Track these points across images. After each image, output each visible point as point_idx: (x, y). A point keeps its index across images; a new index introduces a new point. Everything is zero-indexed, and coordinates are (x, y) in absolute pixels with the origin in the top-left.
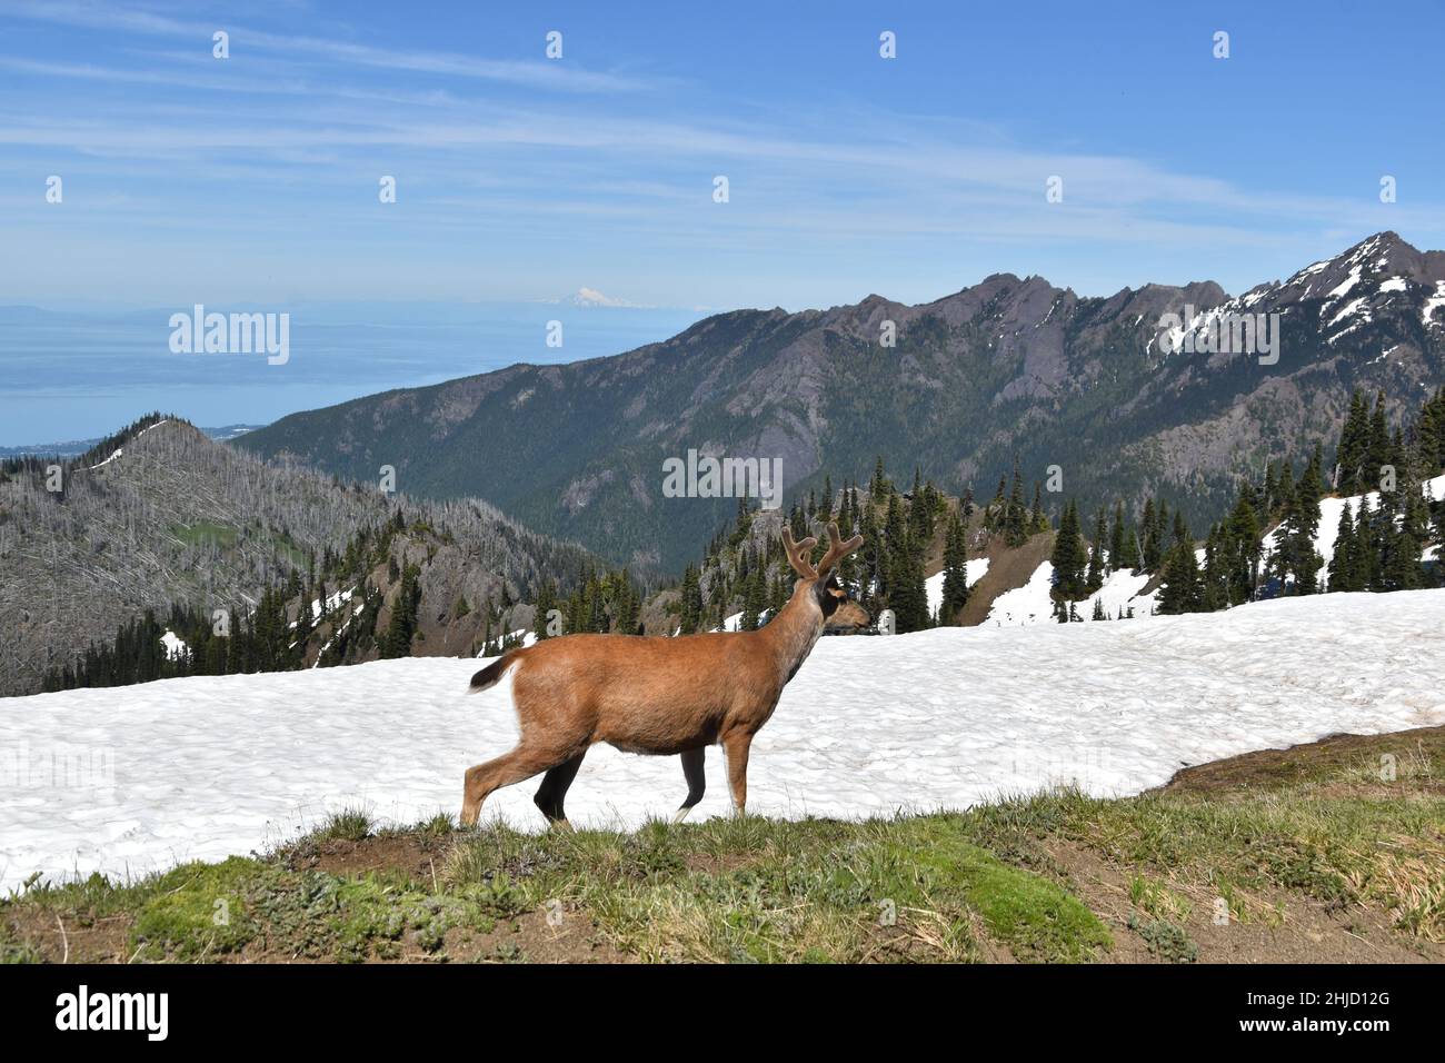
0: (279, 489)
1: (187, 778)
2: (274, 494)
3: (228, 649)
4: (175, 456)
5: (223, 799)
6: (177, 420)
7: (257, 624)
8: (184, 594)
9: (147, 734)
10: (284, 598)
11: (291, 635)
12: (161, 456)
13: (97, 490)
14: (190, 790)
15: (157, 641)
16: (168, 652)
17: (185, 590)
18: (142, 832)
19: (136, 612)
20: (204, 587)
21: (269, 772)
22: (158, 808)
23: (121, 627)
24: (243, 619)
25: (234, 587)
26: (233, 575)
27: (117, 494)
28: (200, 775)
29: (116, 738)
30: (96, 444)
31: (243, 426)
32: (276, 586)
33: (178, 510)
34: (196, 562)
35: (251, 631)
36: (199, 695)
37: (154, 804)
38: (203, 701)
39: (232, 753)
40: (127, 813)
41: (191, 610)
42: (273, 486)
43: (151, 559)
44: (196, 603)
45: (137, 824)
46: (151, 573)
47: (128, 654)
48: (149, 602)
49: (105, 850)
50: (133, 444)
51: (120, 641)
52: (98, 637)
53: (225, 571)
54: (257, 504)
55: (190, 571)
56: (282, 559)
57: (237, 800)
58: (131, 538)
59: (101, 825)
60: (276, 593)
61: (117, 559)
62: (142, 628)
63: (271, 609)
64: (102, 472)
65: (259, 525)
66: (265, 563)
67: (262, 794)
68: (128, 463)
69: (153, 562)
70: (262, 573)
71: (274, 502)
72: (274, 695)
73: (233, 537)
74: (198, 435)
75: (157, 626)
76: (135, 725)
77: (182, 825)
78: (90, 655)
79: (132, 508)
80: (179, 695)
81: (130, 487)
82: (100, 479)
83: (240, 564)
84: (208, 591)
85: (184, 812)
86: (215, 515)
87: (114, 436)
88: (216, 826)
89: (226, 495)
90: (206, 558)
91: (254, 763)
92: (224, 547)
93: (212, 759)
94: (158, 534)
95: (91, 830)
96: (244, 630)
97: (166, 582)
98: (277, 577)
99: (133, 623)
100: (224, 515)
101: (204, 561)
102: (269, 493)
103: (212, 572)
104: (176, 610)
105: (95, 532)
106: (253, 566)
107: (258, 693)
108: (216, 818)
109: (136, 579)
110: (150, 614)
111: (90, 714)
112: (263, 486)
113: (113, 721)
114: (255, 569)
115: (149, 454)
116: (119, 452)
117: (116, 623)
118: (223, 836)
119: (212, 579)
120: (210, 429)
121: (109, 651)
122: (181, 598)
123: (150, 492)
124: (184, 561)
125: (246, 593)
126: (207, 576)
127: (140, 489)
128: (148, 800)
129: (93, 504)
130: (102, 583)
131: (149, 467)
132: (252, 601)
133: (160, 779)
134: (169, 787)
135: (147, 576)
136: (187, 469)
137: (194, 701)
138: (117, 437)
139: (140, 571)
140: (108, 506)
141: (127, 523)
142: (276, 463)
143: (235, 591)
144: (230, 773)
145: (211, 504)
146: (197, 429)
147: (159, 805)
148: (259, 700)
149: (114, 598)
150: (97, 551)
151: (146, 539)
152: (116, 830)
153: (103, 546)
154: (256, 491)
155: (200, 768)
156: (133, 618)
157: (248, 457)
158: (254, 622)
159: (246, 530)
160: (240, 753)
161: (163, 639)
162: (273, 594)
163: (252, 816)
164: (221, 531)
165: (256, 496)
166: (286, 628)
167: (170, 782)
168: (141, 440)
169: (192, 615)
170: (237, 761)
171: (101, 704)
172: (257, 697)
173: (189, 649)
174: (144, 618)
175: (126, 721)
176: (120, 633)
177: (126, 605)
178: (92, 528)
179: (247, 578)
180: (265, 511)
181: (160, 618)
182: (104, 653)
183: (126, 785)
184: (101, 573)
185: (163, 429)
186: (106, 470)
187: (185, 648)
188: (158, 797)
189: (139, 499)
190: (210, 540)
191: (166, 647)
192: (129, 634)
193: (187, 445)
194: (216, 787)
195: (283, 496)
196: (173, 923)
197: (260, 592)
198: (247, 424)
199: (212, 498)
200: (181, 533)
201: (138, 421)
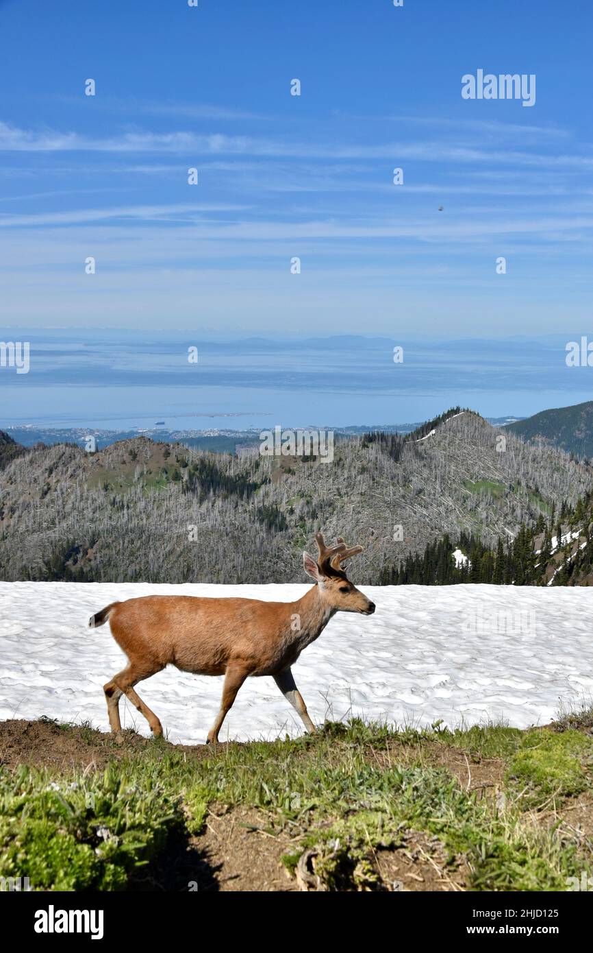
0: (534, 460)
1: (479, 651)
2: (530, 463)
3: (495, 564)
4: (468, 436)
5: (502, 669)
6: (471, 412)
7: (515, 549)
8: (468, 526)
9: (454, 619)
10: (533, 533)
11: (536, 558)
12: (459, 435)
13: (419, 456)
14: (481, 659)
15: (450, 556)
16: (457, 562)
17: (469, 523)
18: (451, 684)
19: (438, 535)
20: (482, 523)
21: (531, 654)
22: (460, 669)
23: (428, 544)
24: (505, 545)
25: (501, 524)
26: (501, 516)
27: (431, 458)
28: (487, 650)
29: (435, 619)
30: (420, 426)
31: (513, 418)
32: (528, 525)
33: (468, 470)
34: (477, 505)
35: (510, 553)
36: (485, 597)
37: (458, 666)
38: (490, 601)
39: (509, 638)
40: (440, 670)
41: (472, 537)
42: (530, 458)
43: (449, 502)
44: (475, 532)
45: (447, 678)
46: (448, 511)
47: (431, 562)
48: (446, 529)
49: (428, 692)
50: (443, 427)
51: (427, 553)
52: (414, 549)
53: (495, 513)
54: (518, 470)
55: (473, 511)
56: (533, 507)
57: (512, 670)
58: (438, 487)
59: (427, 675)
60: (528, 530)
61: (429, 500)
62: (441, 546)
63: (524, 539)
64: (422, 444)
65: (519, 484)
66: (522, 509)
67: (528, 669)
68: (438, 439)
69: (451, 504)
70: (519, 516)
71: (530, 469)
72: (535, 602)
73: (502, 491)
74: (484, 423)
75: (451, 545)
76: (448, 613)
77: (475, 682)
78: (409, 560)
79: (439, 468)
80: (473, 596)
81: (439, 453)
82: (421, 448)
83: (505, 508)
84: (484, 525)
85: (477, 674)
86: (491, 475)
87: (431, 421)
88: (497, 686)
89: (499, 462)
90: (484, 503)
91: (522, 647)
92: (496, 497)
93: (496, 641)
94: (454, 486)
95: (419, 677)
96: (506, 552)
97: (457, 517)
98: (529, 519)
99: (435, 543)
100: (498, 476)
101: (482, 505)
102: (527, 463)
103: (487, 513)
104: (463, 536)
105: (416, 482)
106: (514, 510)
107: (524, 599)
108: (497, 680)
109: (440, 514)
110: (447, 537)
111: (419, 602)
112: (523, 458)
113: (433, 608)
114: (515, 513)
115: (452, 434)
116: (433, 432)
117: (426, 541)
118: (501, 693)
119: (487, 518)
120: (491, 418)
121: (420, 559)
122: (466, 528)
123: (451, 458)
124: (469, 504)
125: (508, 528)
126: (484, 515)
127: (445, 456)
128: (454, 662)
129: (416, 464)
130: (418, 515)
131: (451, 442)
132: (512, 534)
133: (463, 650)
134: (468, 656)
135: (446, 512)
136: (475, 444)
137: (483, 600)
138: (433, 422)
139: (442, 509)
140: (425, 465)
141: (436, 478)
142: (533, 443)
143: (501, 526)
144: (506, 651)
145: (489, 468)
146: (483, 418)
147: (461, 667)
148: (524, 604)
149: (425, 525)
150: (416, 495)
151: (447, 489)
152: (436, 680)
153: (420, 491)
154: (518, 461)
155: (487, 646)
156: (436, 539)
157: (514, 438)
158: (512, 548)
159: (510, 486)
160: (514, 639)
161: (454, 554)
162: (526, 530)
163: (521, 683)
164: (494, 487)
165: (518, 465)
166: (533, 554)
167: (468, 653)
168: (447, 424)
169: (473, 540)
170: (512, 644)
171: (425, 596)
172: (523, 602)
173: (470, 562)
174: (442, 539)
175: (441, 609)
176: (428, 548)
177: (432, 530)
178: (414, 479)
179: (509, 518)
180: (524, 475)
181: (453, 540)
182: (417, 559)
183: (441, 651)
184: (418, 508)
185: (462, 417)
186: (425, 443)
187: (467, 561)
188: (460, 661)
189: (444, 462)
190: (487, 492)
191: (455, 560)
192: (433, 549)
193: (476, 429)
194: (497, 660)
195: (536, 465)
196: (534, 770)
197: (518, 528)
198: (515, 416)
199: (490, 464)
200: (468, 486)
201: (446, 412)
